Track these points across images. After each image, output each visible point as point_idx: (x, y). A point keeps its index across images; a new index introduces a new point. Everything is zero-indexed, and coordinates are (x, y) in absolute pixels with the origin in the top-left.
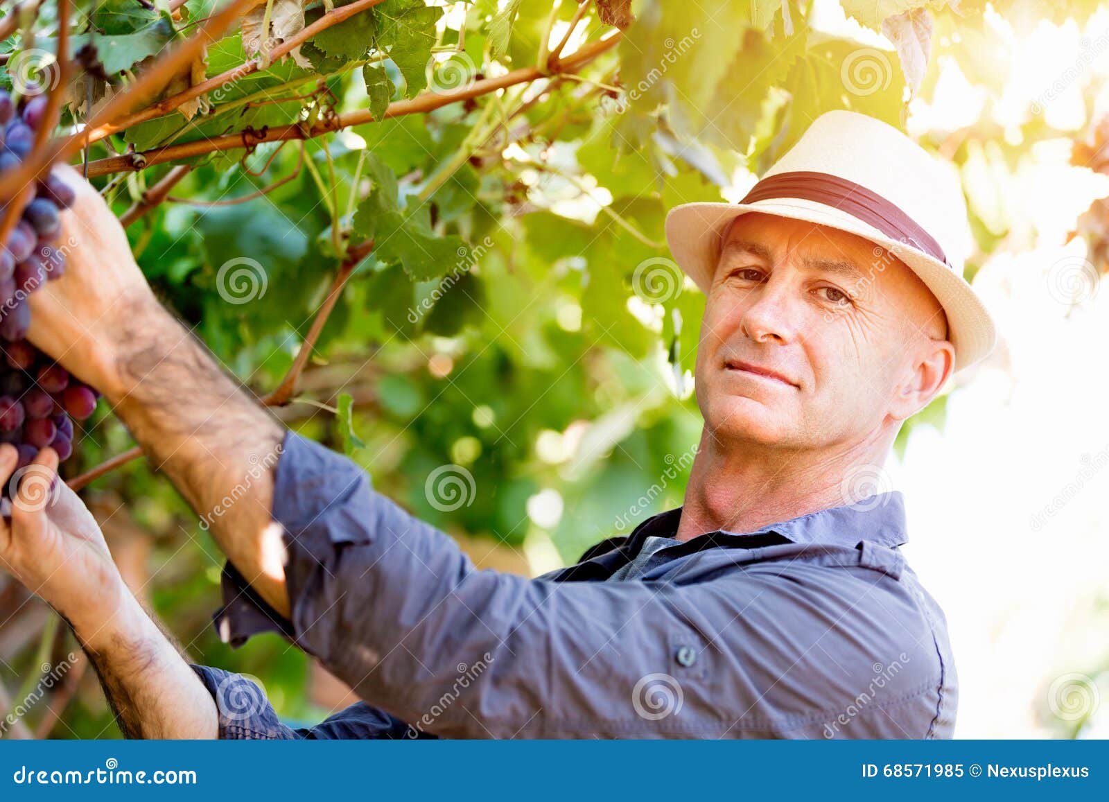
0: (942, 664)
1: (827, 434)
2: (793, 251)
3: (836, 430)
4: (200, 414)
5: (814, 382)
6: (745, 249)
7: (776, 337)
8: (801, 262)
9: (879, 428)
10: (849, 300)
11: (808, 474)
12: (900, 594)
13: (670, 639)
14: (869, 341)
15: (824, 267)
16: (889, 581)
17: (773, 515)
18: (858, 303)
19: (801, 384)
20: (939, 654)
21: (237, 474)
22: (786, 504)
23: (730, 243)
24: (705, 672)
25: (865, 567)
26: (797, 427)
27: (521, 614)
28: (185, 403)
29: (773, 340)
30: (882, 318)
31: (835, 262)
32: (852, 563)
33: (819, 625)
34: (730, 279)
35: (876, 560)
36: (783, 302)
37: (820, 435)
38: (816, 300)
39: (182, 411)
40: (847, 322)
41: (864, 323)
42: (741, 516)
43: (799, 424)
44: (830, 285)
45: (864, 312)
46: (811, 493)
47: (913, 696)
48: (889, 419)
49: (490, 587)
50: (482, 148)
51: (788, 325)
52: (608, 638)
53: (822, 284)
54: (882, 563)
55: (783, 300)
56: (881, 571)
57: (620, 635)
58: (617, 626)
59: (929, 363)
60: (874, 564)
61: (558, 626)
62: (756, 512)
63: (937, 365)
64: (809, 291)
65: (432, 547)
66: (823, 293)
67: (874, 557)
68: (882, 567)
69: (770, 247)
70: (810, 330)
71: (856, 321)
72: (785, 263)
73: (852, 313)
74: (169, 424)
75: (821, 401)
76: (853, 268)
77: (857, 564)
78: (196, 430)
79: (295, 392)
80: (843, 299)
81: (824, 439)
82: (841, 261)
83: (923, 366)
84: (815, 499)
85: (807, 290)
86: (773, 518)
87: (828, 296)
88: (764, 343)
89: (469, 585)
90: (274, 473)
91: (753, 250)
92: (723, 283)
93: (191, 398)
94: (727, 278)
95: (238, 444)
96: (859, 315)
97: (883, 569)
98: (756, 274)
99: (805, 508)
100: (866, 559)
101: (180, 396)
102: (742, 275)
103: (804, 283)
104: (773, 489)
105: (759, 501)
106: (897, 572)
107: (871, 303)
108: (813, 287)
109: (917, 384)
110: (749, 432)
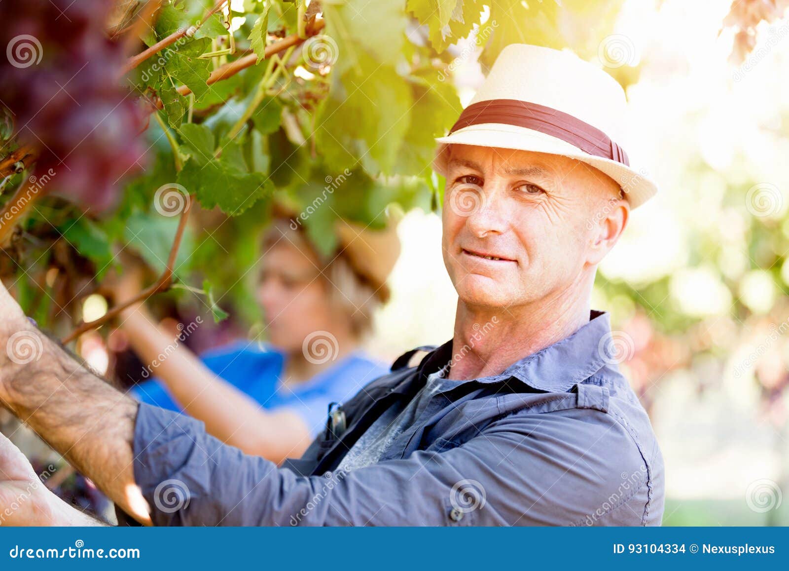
0: (647, 466)
1: (543, 291)
2: (497, 164)
3: (548, 286)
4: (71, 409)
5: (527, 257)
6: (463, 165)
7: (494, 231)
8: (504, 172)
9: (581, 272)
10: (543, 191)
11: (535, 317)
12: (609, 423)
13: (443, 503)
14: (562, 218)
15: (521, 173)
16: (600, 414)
17: (515, 350)
18: (550, 193)
19: (518, 260)
20: (644, 459)
21: (105, 451)
22: (523, 341)
23: (452, 160)
24: (472, 521)
25: (582, 408)
26: (519, 291)
27: (330, 511)
28: (59, 403)
29: (492, 234)
30: (569, 200)
31: (528, 168)
32: (571, 406)
33: (552, 469)
34: (456, 184)
35: (589, 401)
36: (495, 206)
37: (538, 293)
38: (519, 194)
39: (58, 410)
40: (543, 207)
41: (556, 206)
42: (493, 351)
43: (520, 289)
44: (527, 183)
45: (555, 198)
46: (538, 330)
47: (628, 498)
48: (587, 264)
49: (304, 497)
50: (271, 89)
51: (501, 221)
52: (398, 515)
53: (523, 183)
54: (594, 403)
55: (495, 203)
56: (594, 409)
57: (405, 510)
58: (404, 503)
59: (611, 218)
60: (587, 405)
61: (358, 513)
62: (503, 349)
63: (618, 217)
64: (514, 189)
65: (256, 478)
66: (524, 189)
67: (587, 399)
68: (593, 406)
69: (480, 163)
70: (518, 219)
71: (550, 207)
72: (492, 174)
73: (546, 200)
74: (50, 420)
75: (535, 270)
76: (542, 170)
77: (575, 406)
78: (72, 421)
79: (174, 280)
80: (539, 191)
81: (541, 294)
82: (533, 167)
83: (608, 221)
84: (543, 335)
85: (511, 189)
86: (515, 353)
87: (527, 189)
88: (486, 237)
89: (288, 502)
90: (132, 444)
91: (468, 165)
92: (452, 187)
93: (62, 398)
94: (454, 183)
95: (102, 427)
96: (551, 200)
97: (595, 407)
98: (474, 179)
99: (537, 342)
100: (581, 403)
101: (54, 398)
102: (464, 180)
103: (509, 185)
104: (512, 329)
105: (503, 341)
106: (605, 408)
107: (559, 192)
108: (515, 186)
109: (605, 232)
110: (485, 300)
